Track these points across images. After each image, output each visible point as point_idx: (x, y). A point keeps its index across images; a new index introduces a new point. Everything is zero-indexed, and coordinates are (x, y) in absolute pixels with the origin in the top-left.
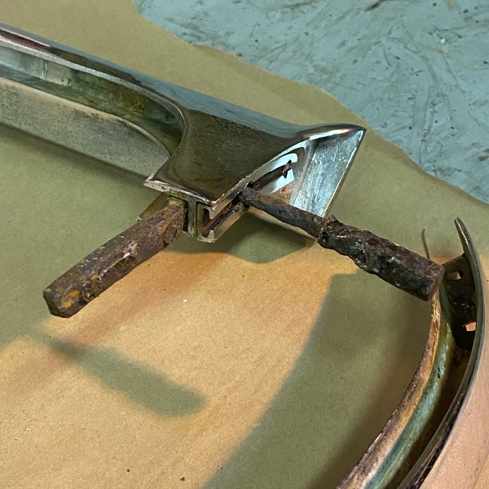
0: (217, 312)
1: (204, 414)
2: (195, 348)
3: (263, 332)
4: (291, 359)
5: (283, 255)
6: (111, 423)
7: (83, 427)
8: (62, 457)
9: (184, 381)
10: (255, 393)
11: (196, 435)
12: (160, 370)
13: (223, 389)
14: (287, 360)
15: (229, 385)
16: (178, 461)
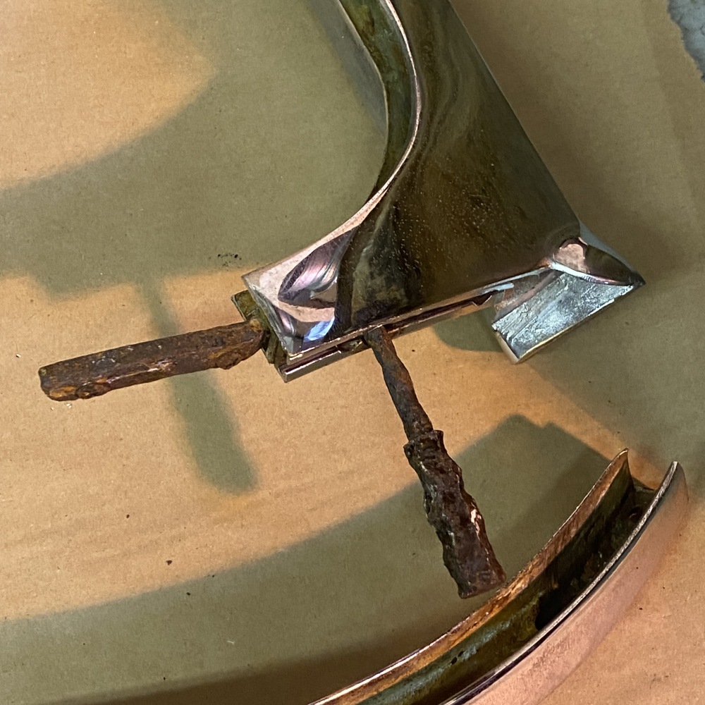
0: (348, 382)
1: (243, 501)
2: (291, 414)
3: (377, 440)
4: (379, 494)
5: (480, 349)
6: (149, 450)
7: (122, 436)
8: (78, 459)
9: (251, 448)
10: (311, 510)
11: (216, 522)
12: (238, 417)
13: (282, 485)
14: (374, 492)
15: (294, 483)
16: (180, 538)
